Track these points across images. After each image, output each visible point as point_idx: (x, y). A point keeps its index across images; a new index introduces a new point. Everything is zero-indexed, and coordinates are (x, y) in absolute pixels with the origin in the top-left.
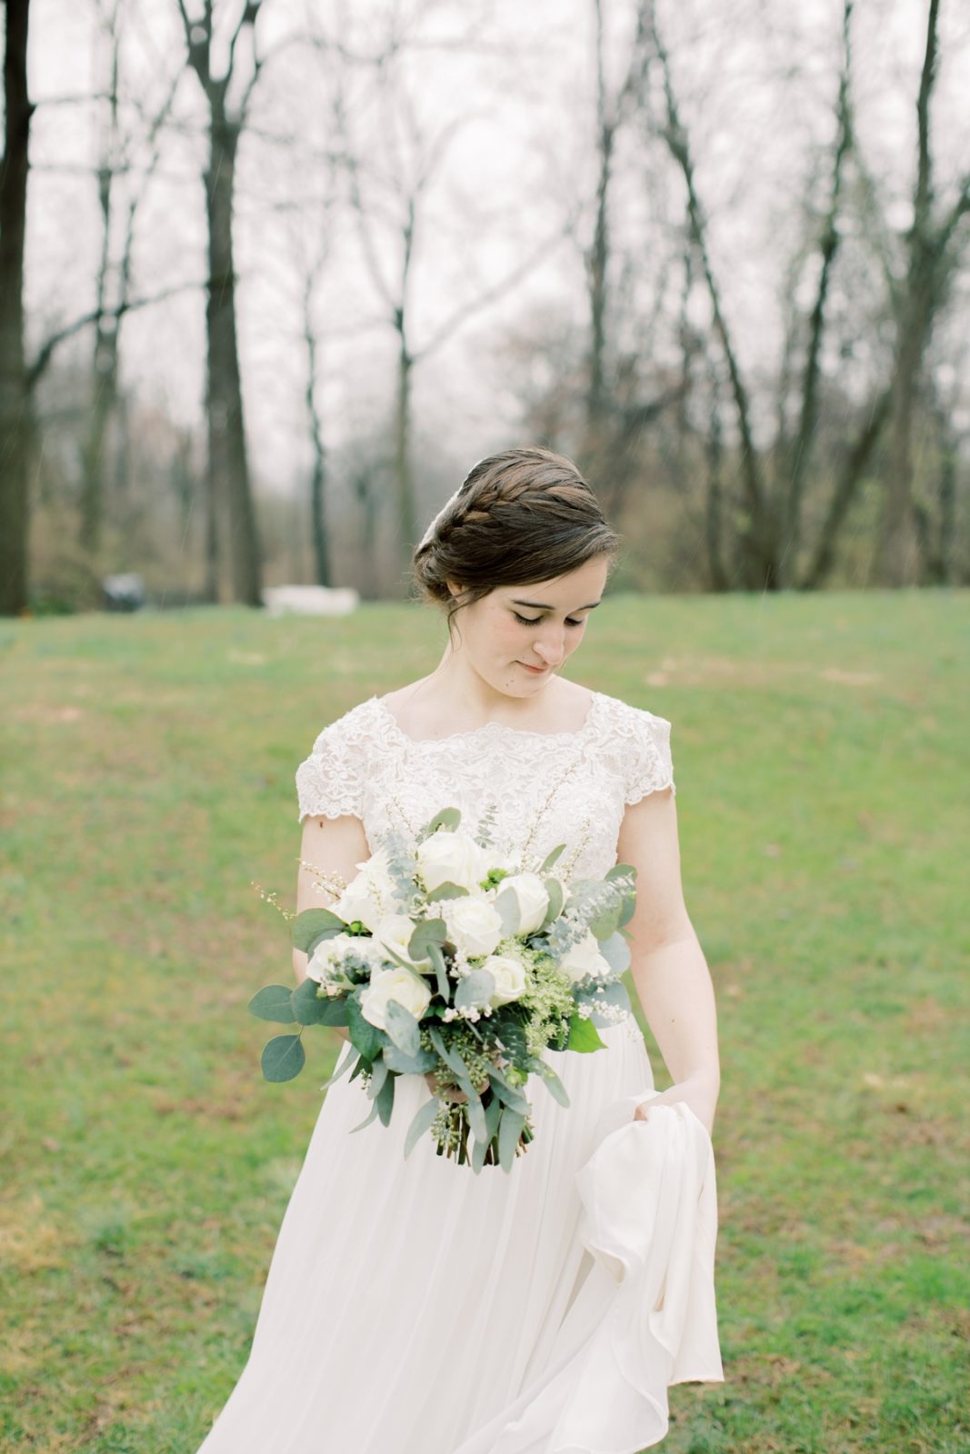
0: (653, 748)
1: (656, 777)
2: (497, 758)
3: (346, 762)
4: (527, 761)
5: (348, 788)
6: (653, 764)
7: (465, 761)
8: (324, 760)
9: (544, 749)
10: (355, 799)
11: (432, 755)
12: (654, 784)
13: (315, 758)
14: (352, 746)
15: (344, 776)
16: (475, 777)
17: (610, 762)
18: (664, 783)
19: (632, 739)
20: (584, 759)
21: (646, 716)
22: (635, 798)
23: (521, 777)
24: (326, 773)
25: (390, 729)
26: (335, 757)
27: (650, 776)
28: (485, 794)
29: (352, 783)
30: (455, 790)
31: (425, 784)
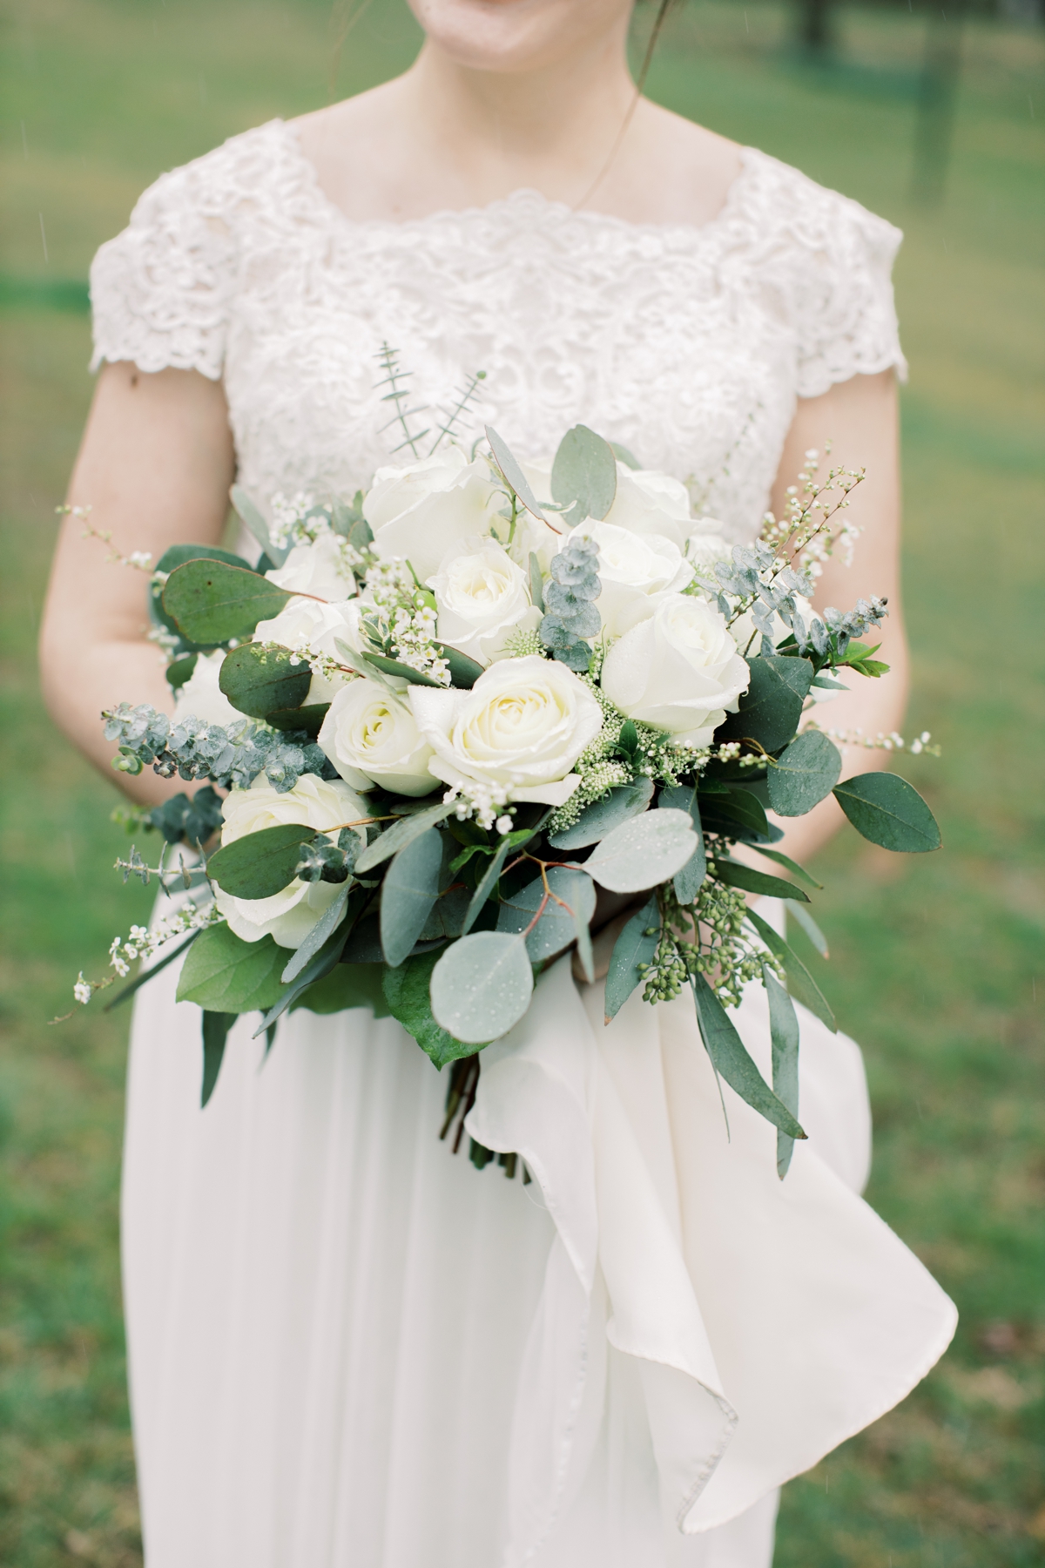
0: (864, 278)
1: (866, 341)
2: (529, 269)
3: (194, 250)
4: (596, 279)
5: (193, 306)
6: (861, 314)
7: (461, 274)
8: (150, 242)
9: (635, 255)
10: (204, 332)
11: (389, 254)
12: (858, 356)
13: (133, 236)
14: (210, 218)
15: (185, 280)
16: (478, 307)
17: (773, 299)
18: (878, 357)
19: (822, 254)
20: (718, 287)
21: (851, 211)
22: (817, 381)
23: (581, 314)
24: (149, 270)
25: (298, 190)
26: (172, 239)
27: (850, 338)
28: (498, 345)
29: (202, 297)
30: (434, 333)
31: (368, 315)
